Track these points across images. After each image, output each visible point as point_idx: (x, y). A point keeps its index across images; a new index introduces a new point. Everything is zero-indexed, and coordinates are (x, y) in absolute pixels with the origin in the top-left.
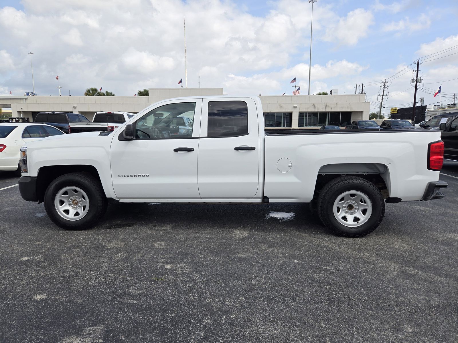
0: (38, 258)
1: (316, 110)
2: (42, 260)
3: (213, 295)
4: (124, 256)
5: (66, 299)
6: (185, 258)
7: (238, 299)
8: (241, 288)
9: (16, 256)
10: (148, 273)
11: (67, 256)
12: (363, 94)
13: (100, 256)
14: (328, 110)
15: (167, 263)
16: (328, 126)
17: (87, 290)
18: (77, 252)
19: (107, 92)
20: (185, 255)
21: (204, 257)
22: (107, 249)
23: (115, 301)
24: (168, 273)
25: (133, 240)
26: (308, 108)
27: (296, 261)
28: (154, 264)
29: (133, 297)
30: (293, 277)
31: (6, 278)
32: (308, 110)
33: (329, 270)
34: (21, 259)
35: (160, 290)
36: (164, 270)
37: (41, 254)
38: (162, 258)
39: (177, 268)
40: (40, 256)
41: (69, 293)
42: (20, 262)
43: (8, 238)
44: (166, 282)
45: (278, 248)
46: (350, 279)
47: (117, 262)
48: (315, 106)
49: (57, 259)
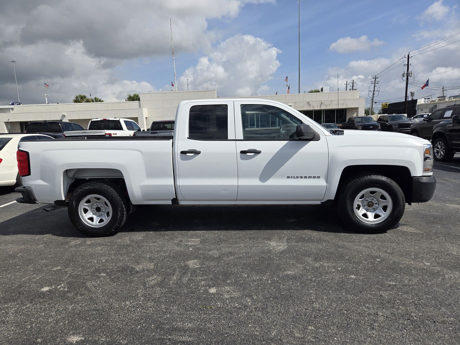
0: (60, 288)
1: (311, 109)
2: (66, 289)
3: (276, 324)
4: (158, 280)
5: (106, 340)
6: (228, 279)
7: (307, 329)
8: (305, 314)
9: (35, 286)
10: (192, 300)
11: (93, 283)
12: (354, 91)
13: (131, 282)
14: (323, 108)
15: (210, 287)
16: (323, 124)
17: (128, 326)
18: (104, 277)
19: (95, 98)
20: (226, 275)
21: (248, 276)
22: (137, 272)
23: (165, 339)
24: (214, 299)
25: (162, 260)
26: (303, 107)
27: (352, 276)
28: (195, 288)
29: (185, 333)
30: (358, 296)
31: (29, 315)
32: (303, 109)
33: (395, 285)
34: (42, 290)
35: (212, 322)
36: (209, 295)
37: (63, 281)
38: (202, 280)
39: (223, 292)
40: (62, 285)
41: (109, 332)
42: (40, 293)
43: (21, 263)
44: (216, 310)
45: (326, 261)
46: (423, 296)
47: (153, 287)
48: (309, 104)
49: (82, 287)
